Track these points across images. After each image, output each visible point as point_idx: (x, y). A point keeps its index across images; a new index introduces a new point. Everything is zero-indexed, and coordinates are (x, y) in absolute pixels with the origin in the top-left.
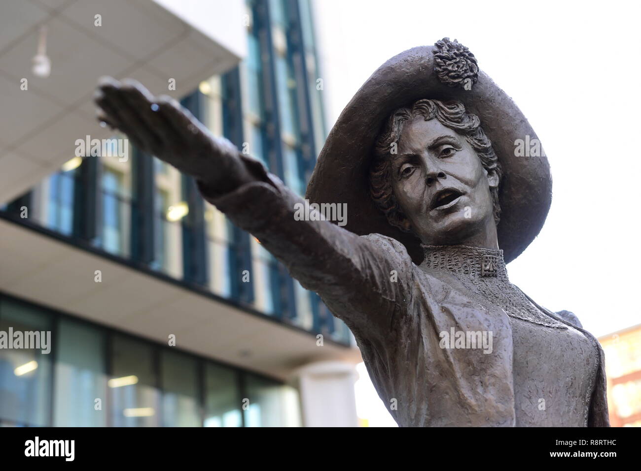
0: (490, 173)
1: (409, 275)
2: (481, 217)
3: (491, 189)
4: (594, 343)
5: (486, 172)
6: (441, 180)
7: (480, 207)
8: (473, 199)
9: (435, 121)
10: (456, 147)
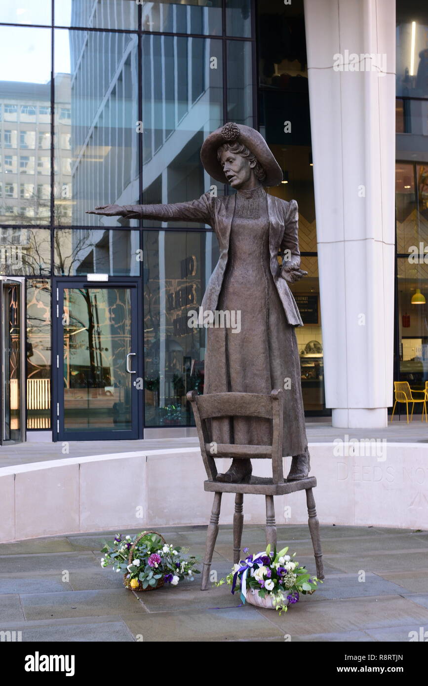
0: (252, 162)
1: (211, 207)
2: (241, 182)
3: (251, 168)
4: (268, 221)
5: (250, 163)
6: (228, 173)
7: (240, 179)
8: (238, 177)
9: (228, 151)
10: (234, 159)
